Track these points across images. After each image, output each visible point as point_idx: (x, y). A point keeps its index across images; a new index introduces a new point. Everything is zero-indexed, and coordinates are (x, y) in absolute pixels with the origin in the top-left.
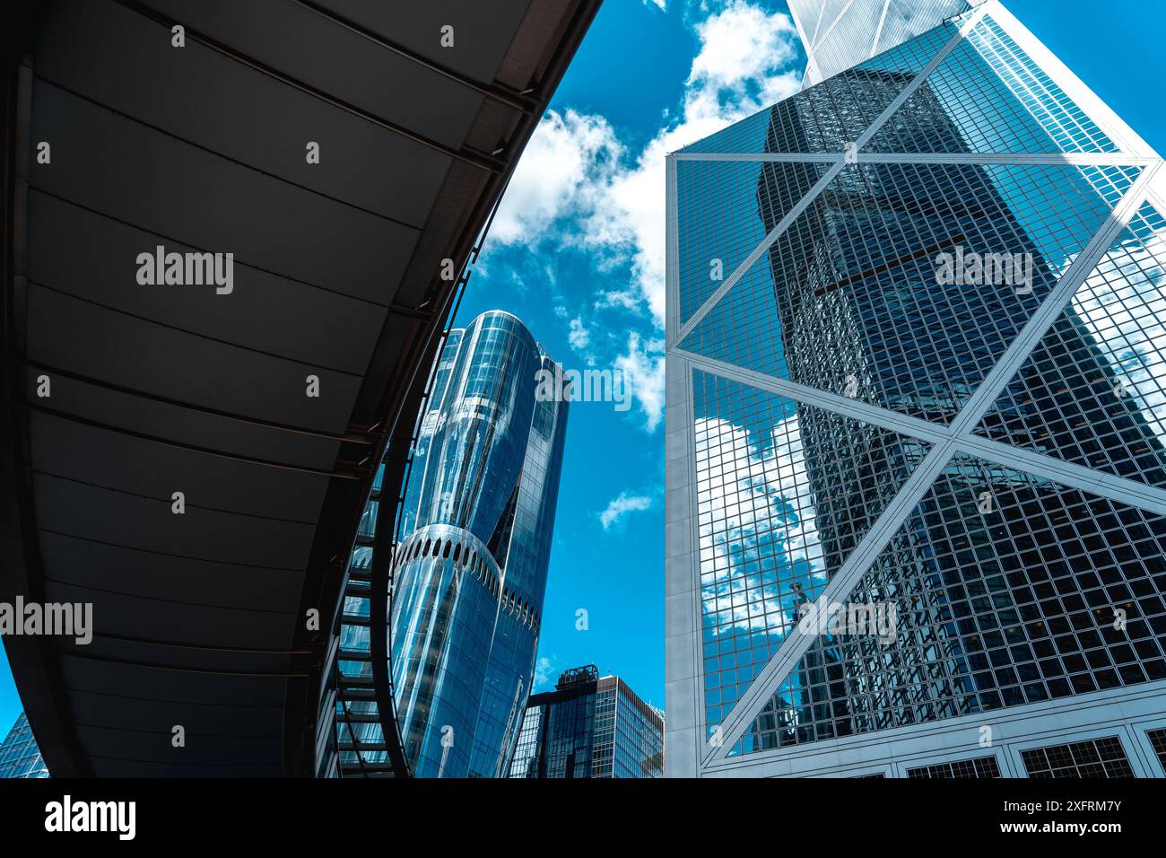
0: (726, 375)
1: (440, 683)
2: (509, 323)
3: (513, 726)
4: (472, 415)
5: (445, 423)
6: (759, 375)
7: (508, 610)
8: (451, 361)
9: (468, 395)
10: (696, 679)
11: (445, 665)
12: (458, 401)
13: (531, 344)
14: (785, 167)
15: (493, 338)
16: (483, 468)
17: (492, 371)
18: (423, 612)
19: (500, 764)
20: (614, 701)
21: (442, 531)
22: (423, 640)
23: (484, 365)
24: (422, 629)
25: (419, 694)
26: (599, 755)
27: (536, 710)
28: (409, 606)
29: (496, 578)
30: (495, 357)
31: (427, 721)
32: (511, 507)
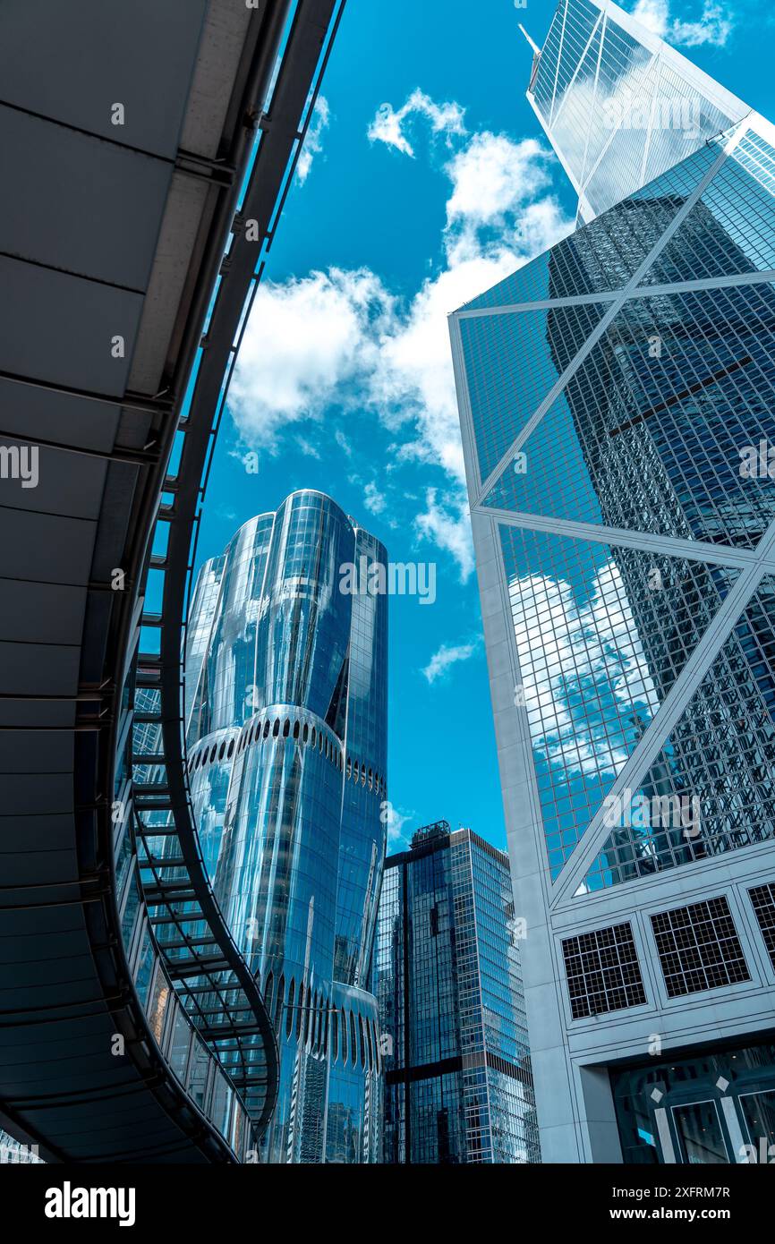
0: (530, 526)
1: (296, 856)
2: (318, 501)
3: (373, 889)
4: (294, 595)
5: (269, 606)
6: (564, 522)
7: (353, 779)
8: (266, 545)
9: (287, 576)
10: (536, 825)
11: (298, 839)
12: (279, 583)
13: (342, 517)
14: (566, 312)
15: (304, 517)
16: (311, 645)
17: (307, 550)
18: (271, 792)
19: (364, 925)
20: (468, 853)
21: (280, 711)
22: (274, 819)
23: (299, 545)
24: (272, 808)
25: (278, 870)
26: (460, 906)
27: (395, 870)
28: (256, 787)
29: (337, 750)
30: (309, 536)
31: (288, 894)
32: (343, 678)
